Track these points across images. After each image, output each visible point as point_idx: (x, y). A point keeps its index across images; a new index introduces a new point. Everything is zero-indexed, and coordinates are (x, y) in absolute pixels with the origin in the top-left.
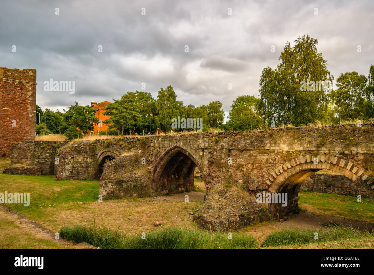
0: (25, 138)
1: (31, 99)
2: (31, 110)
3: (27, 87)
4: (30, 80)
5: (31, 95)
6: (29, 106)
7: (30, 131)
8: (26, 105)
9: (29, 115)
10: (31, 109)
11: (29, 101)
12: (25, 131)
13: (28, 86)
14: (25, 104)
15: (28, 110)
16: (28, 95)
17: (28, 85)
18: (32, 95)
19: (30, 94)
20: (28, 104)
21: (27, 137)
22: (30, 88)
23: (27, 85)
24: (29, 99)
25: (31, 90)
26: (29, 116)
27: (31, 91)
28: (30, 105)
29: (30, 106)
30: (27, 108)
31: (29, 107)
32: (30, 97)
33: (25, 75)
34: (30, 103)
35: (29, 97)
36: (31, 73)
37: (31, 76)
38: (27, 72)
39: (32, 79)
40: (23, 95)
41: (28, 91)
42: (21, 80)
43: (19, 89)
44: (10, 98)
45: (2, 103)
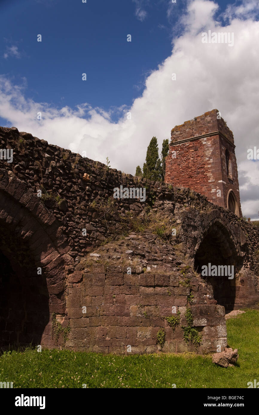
1: (211, 161)
2: (213, 181)
3: (204, 143)
4: (207, 129)
5: (210, 154)
6: (209, 174)
8: (205, 174)
9: (211, 190)
10: (213, 178)
11: (209, 166)
13: (205, 141)
14: (203, 172)
15: (209, 181)
16: (206, 156)
17: (205, 139)
20: (209, 172)
22: (209, 143)
23: (203, 140)
24: (209, 162)
25: (210, 145)
26: (212, 192)
27: (210, 148)
28: (212, 172)
29: (212, 174)
30: (208, 178)
32: (210, 158)
33: (200, 125)
34: (211, 168)
35: (208, 159)
36: (209, 119)
37: (209, 123)
38: (201, 120)
39: (210, 127)
40: (199, 158)
41: (207, 149)
42: (194, 136)
43: (193, 150)
44: (181, 170)
45: (171, 180)
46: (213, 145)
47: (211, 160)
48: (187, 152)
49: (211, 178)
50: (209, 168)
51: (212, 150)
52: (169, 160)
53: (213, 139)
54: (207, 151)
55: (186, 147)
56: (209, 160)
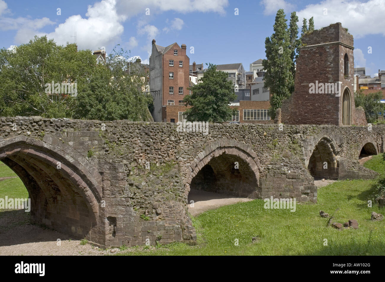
0: (326, 120)
3: (327, 50)
6: (330, 76)
7: (331, 111)
8: (326, 75)
11: (330, 69)
12: (326, 111)
13: (329, 49)
14: (325, 74)
15: (329, 81)
16: (329, 61)
17: (329, 47)
18: (334, 59)
19: (331, 58)
21: (329, 119)
22: (331, 51)
23: (327, 48)
24: (330, 66)
25: (332, 53)
28: (332, 74)
31: (330, 78)
32: (331, 63)
35: (329, 63)
37: (332, 34)
38: (327, 30)
40: (323, 62)
41: (329, 55)
42: (320, 44)
43: (319, 55)
44: (308, 70)
45: (300, 77)
46: (334, 52)
47: (332, 64)
48: (314, 56)
49: (331, 79)
50: (330, 71)
51: (333, 57)
52: (299, 61)
53: (334, 48)
54: (330, 57)
55: (313, 52)
56: (331, 65)
